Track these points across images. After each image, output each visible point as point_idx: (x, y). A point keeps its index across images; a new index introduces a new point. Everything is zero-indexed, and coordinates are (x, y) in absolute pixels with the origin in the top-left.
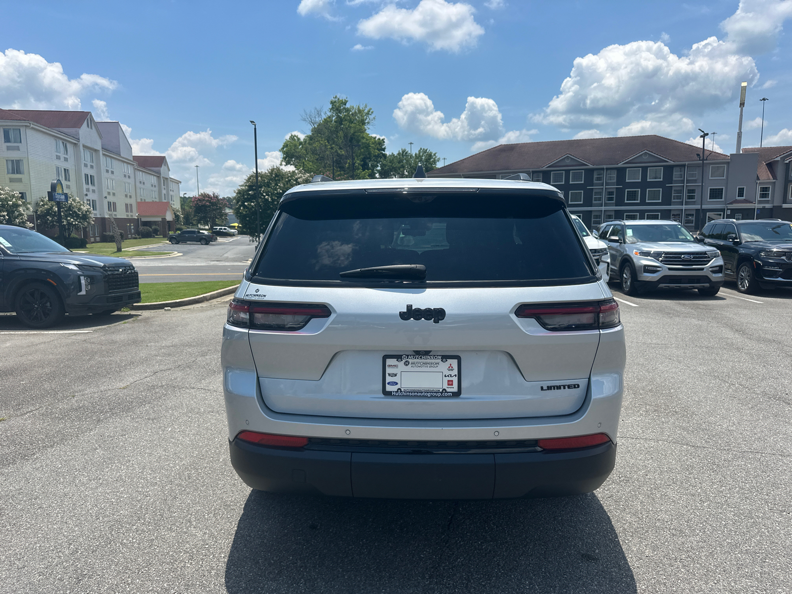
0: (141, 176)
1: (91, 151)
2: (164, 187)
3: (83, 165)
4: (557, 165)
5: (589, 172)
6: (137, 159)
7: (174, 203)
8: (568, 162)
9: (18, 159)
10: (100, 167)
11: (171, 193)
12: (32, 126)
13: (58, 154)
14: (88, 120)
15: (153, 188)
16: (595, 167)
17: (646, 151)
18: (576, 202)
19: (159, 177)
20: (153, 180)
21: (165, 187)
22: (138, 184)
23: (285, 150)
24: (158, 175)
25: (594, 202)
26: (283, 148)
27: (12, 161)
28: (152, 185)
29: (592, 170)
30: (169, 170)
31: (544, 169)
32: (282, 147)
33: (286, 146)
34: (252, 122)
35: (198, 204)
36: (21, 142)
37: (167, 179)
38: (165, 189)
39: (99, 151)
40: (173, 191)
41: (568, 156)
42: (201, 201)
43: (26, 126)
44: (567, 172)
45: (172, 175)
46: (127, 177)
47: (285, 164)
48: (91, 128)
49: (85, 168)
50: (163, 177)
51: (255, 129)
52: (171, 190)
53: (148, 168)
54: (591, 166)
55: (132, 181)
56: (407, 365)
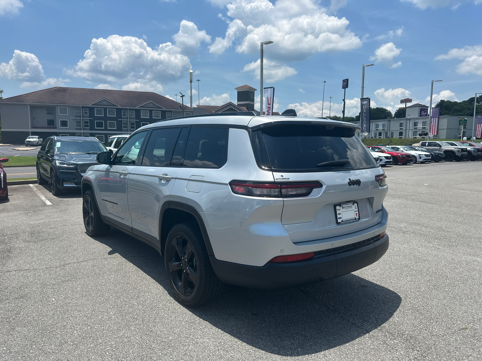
4: (98, 104)
5: (119, 110)
8: (105, 103)
16: (122, 107)
17: (150, 101)
18: (112, 128)
25: (123, 129)
29: (121, 109)
31: (90, 106)
41: (105, 99)
44: (105, 109)
54: (119, 107)
56: (343, 208)
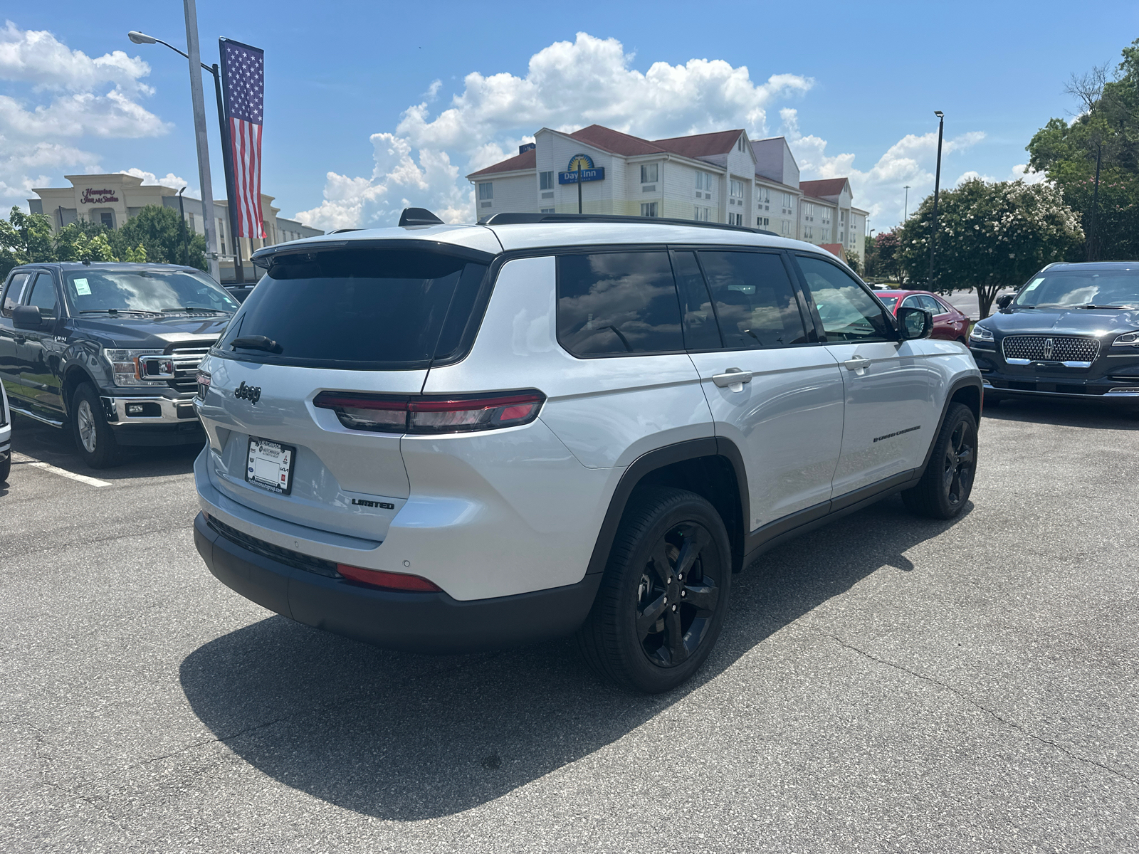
0: (808, 209)
1: (741, 182)
2: (841, 222)
3: (728, 202)
6: (804, 185)
7: (854, 244)
9: (653, 202)
10: (751, 200)
11: (852, 230)
12: (670, 158)
13: (699, 191)
14: (740, 141)
15: (825, 226)
19: (835, 209)
20: (826, 214)
21: (843, 222)
22: (803, 221)
23: (1034, 147)
24: (834, 206)
26: (1032, 144)
27: (647, 204)
28: (824, 222)
30: (852, 197)
32: (1029, 142)
33: (1038, 139)
34: (937, 113)
35: (884, 244)
36: (657, 180)
37: (847, 210)
38: (842, 225)
39: (751, 180)
40: (855, 227)
42: (889, 240)
43: (664, 159)
45: (854, 204)
46: (787, 212)
47: (1034, 170)
48: (744, 151)
49: (731, 205)
50: (841, 209)
51: (941, 124)
52: (852, 227)
53: (822, 197)
55: (793, 217)
56: (260, 451)
